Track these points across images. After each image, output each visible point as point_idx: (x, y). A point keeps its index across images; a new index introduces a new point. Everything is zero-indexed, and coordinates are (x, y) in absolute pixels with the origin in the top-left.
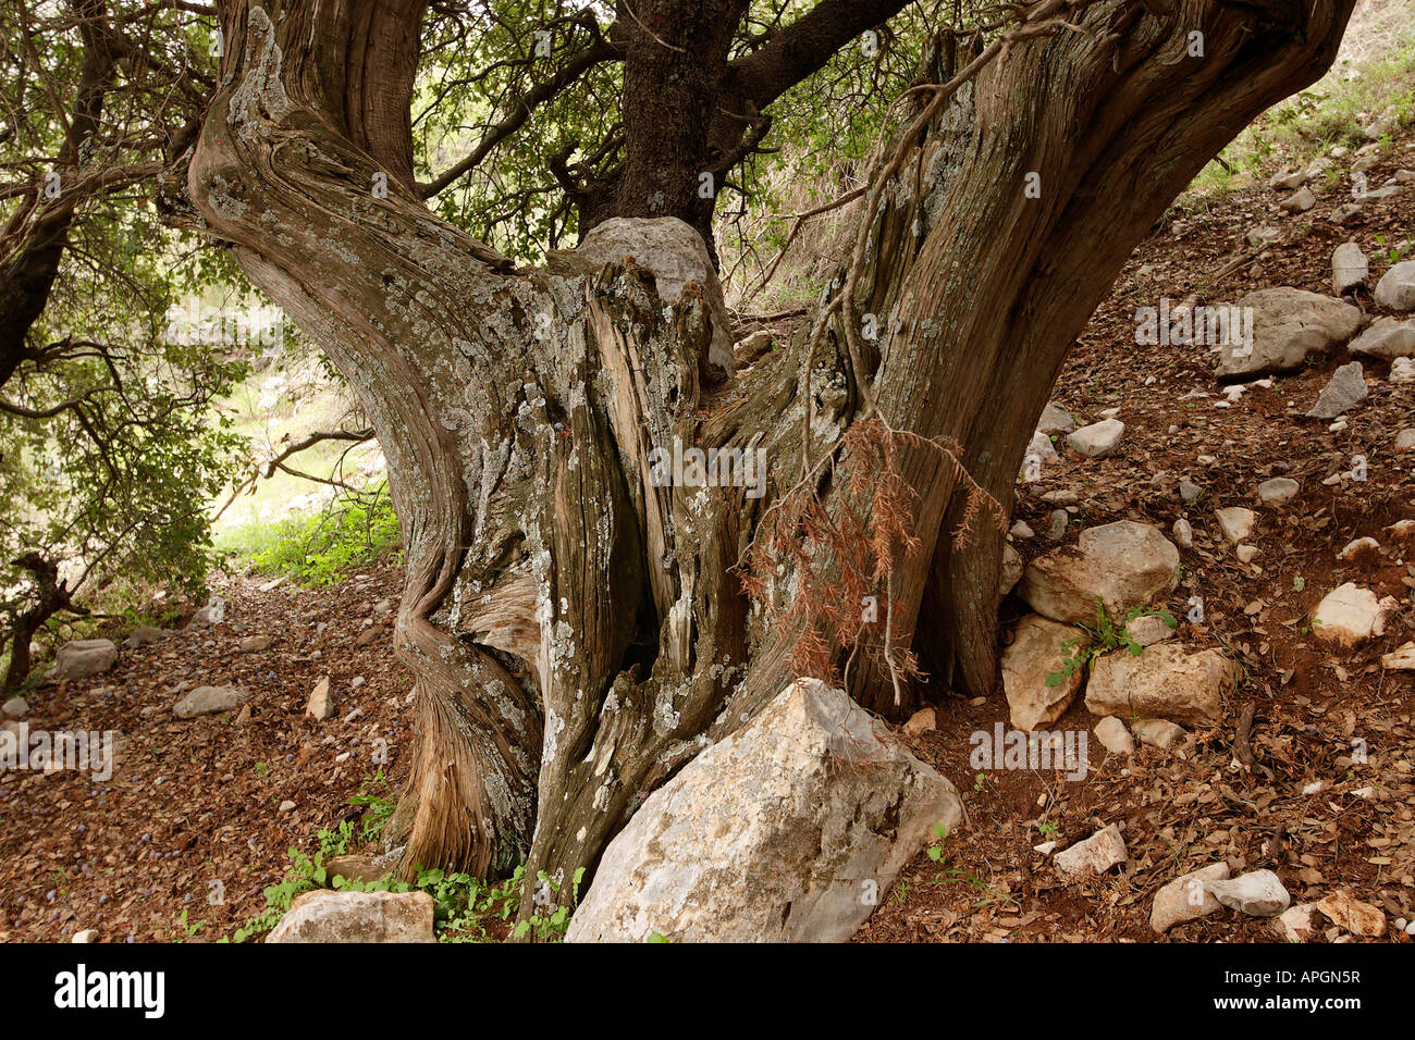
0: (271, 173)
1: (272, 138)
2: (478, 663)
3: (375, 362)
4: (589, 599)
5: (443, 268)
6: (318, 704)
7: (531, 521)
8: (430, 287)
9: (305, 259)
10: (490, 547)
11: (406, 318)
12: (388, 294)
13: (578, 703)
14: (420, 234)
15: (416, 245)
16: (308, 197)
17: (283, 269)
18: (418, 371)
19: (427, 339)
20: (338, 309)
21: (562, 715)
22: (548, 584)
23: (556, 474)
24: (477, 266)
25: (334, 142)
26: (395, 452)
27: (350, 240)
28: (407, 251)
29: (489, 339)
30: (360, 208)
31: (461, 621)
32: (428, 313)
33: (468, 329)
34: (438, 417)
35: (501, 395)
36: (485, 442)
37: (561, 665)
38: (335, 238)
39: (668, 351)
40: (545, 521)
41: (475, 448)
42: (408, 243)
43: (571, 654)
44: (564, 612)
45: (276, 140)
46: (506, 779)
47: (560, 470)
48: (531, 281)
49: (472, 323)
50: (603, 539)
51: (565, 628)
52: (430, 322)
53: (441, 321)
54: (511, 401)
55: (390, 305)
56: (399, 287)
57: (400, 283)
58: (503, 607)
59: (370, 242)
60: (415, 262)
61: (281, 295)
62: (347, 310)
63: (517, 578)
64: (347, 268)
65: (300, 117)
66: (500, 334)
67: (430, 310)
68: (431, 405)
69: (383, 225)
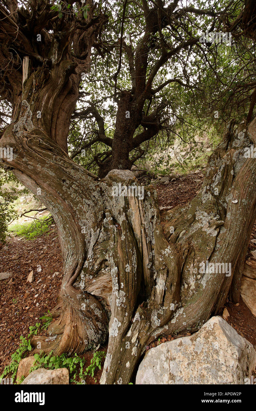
0: (27, 146)
1: (27, 136)
2: (89, 299)
3: (59, 206)
4: (130, 283)
5: (80, 178)
6: (30, 278)
7: (110, 256)
8: (77, 184)
9: (37, 173)
10: (96, 264)
11: (69, 193)
12: (64, 185)
13: (126, 317)
14: (74, 168)
15: (72, 171)
16: (39, 154)
17: (30, 176)
18: (72, 208)
19: (75, 199)
20: (47, 189)
21: (120, 321)
22: (117, 278)
23: (117, 241)
24: (90, 178)
25: (48, 140)
26: (64, 233)
27: (52, 168)
28: (70, 173)
29: (94, 199)
30: (55, 159)
31: (85, 288)
32: (76, 191)
33: (88, 196)
34: (78, 222)
35: (97, 216)
36: (92, 230)
37: (121, 305)
38: (47, 168)
39: (151, 205)
40: (115, 256)
41: (89, 231)
42: (70, 171)
43: (124, 301)
44: (122, 287)
45: (29, 137)
46: (94, 331)
47: (119, 240)
48: (106, 183)
49: (89, 195)
50: (134, 263)
51: (123, 293)
52: (76, 194)
53: (80, 194)
54: (100, 217)
55: (64, 188)
56: (67, 183)
57: (67, 182)
58: (99, 283)
59: (58, 170)
60: (72, 176)
61: (28, 184)
62: (50, 190)
63: (104, 274)
64: (51, 177)
65: (37, 131)
66: (96, 198)
67: (76, 190)
68: (76, 219)
69: (63, 165)
